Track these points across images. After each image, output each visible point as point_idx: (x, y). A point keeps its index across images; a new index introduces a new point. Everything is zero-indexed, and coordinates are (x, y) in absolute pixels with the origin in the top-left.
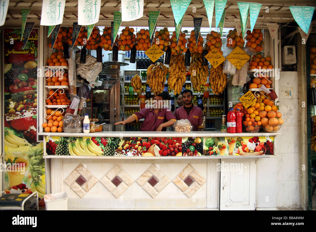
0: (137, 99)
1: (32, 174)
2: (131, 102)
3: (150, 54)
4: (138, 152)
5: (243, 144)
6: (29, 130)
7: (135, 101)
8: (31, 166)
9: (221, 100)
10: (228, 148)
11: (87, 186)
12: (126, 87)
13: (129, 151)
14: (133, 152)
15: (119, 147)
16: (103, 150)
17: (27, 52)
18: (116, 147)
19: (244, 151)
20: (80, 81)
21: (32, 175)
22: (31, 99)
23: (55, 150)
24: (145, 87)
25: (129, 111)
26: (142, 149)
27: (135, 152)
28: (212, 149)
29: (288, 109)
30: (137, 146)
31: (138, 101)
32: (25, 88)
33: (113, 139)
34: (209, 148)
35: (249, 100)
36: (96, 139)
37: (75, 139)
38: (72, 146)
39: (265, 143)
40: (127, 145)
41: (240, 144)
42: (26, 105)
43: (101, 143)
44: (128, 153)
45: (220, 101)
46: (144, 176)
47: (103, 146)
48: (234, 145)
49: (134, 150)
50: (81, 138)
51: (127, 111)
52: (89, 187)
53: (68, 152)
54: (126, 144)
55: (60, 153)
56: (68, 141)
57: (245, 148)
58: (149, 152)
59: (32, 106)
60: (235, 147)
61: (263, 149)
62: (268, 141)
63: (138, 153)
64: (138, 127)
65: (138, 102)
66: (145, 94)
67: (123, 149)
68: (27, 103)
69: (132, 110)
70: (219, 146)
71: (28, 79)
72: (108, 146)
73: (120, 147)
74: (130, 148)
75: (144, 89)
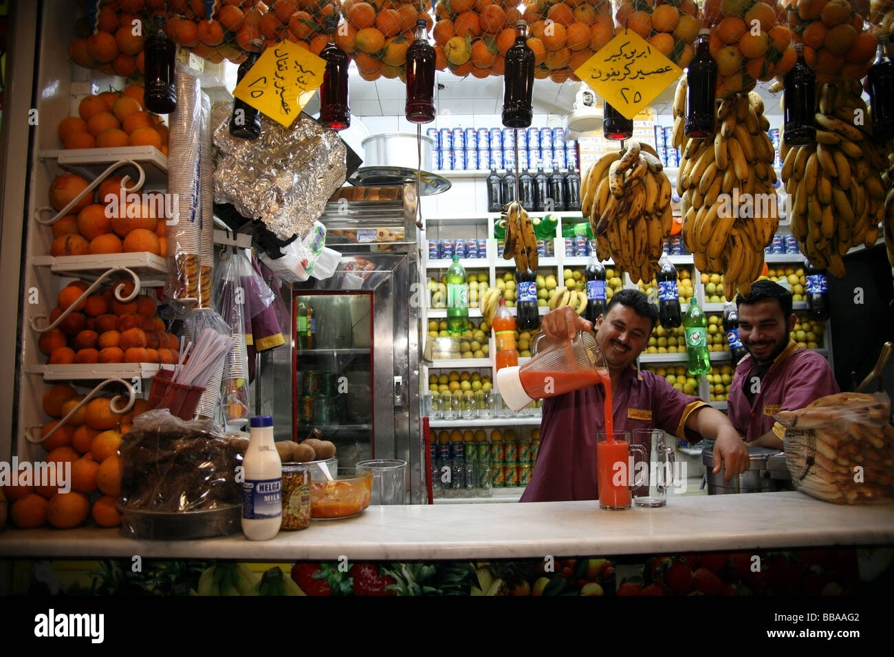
0: (479, 334)
3: (604, 77)
7: (470, 341)
9: (815, 328)
20: (235, 238)
24: (511, 284)
25: (448, 383)
31: (484, 342)
33: (426, 570)
36: (324, 574)
45: (811, 336)
51: (439, 384)
64: (484, 452)
65: (485, 348)
66: (513, 311)
69: (460, 381)
75: (509, 294)
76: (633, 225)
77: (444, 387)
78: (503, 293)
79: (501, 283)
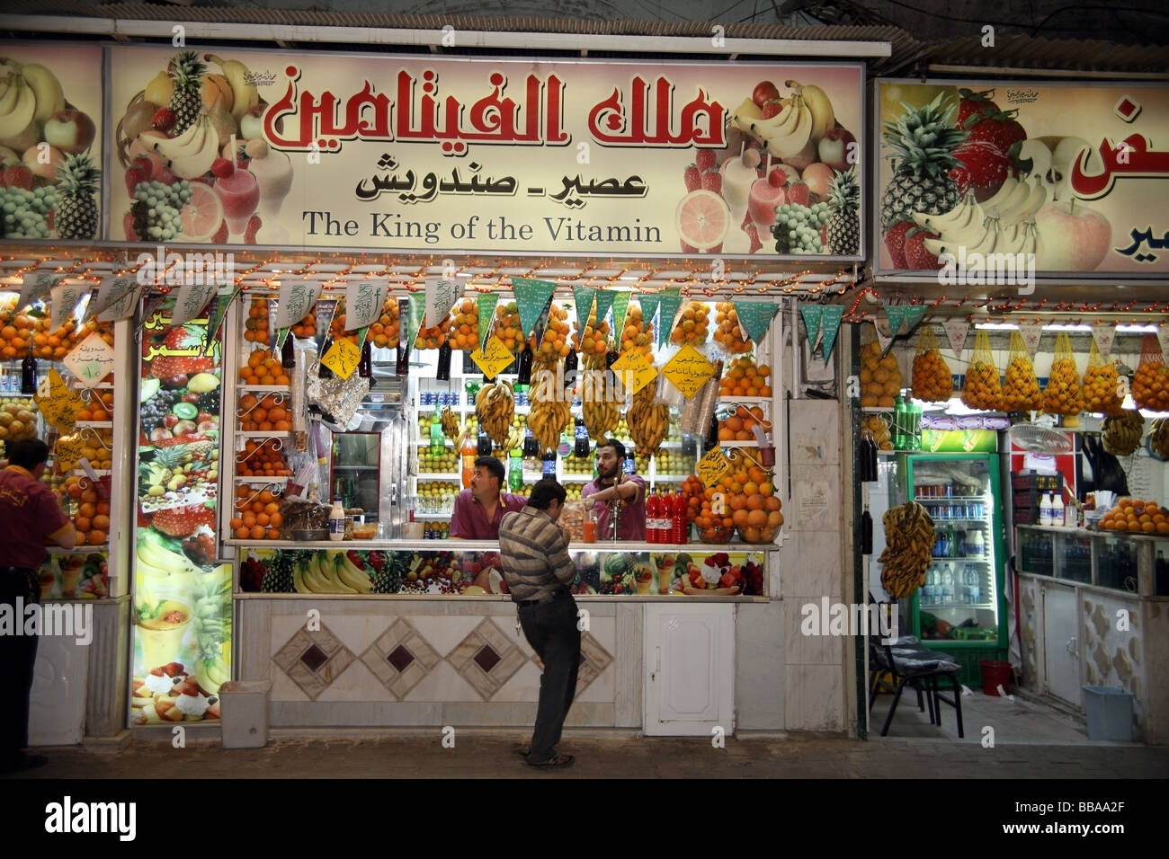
0: (452, 457)
1: (198, 638)
2: (436, 465)
3: (482, 359)
4: (452, 584)
5: (692, 568)
6: (196, 536)
7: (446, 462)
8: (198, 620)
10: (657, 578)
11: (329, 670)
12: (422, 422)
13: (431, 583)
14: (441, 585)
15: (411, 573)
16: (372, 580)
17: (196, 353)
18: (402, 573)
19: (695, 585)
21: (199, 641)
22: (204, 461)
23: (261, 580)
25: (431, 490)
26: (462, 578)
27: (446, 584)
28: (620, 580)
29: (815, 489)
30: (450, 570)
31: (455, 463)
32: (190, 436)
33: (396, 555)
34: (613, 577)
35: (714, 469)
37: (308, 554)
38: (302, 570)
39: (743, 568)
40: (429, 568)
41: (685, 570)
42: (190, 477)
43: (369, 562)
44: (430, 587)
46: (467, 646)
47: (373, 572)
48: (671, 572)
49: (443, 580)
50: (322, 554)
51: (424, 490)
52: (334, 672)
53: (293, 584)
54: (426, 565)
55: (273, 588)
56: (293, 559)
57: (695, 578)
58: (478, 585)
59: (205, 478)
60: (673, 575)
61: (738, 582)
62: (750, 564)
63: (451, 589)
65: (456, 466)
66: (475, 443)
67: (419, 578)
68: (192, 473)
69: (438, 488)
70: (636, 574)
71: (197, 416)
72: (386, 570)
73: (413, 574)
74: (435, 576)
76: (494, 421)
77: (428, 492)
78: (469, 430)
79: (469, 422)
